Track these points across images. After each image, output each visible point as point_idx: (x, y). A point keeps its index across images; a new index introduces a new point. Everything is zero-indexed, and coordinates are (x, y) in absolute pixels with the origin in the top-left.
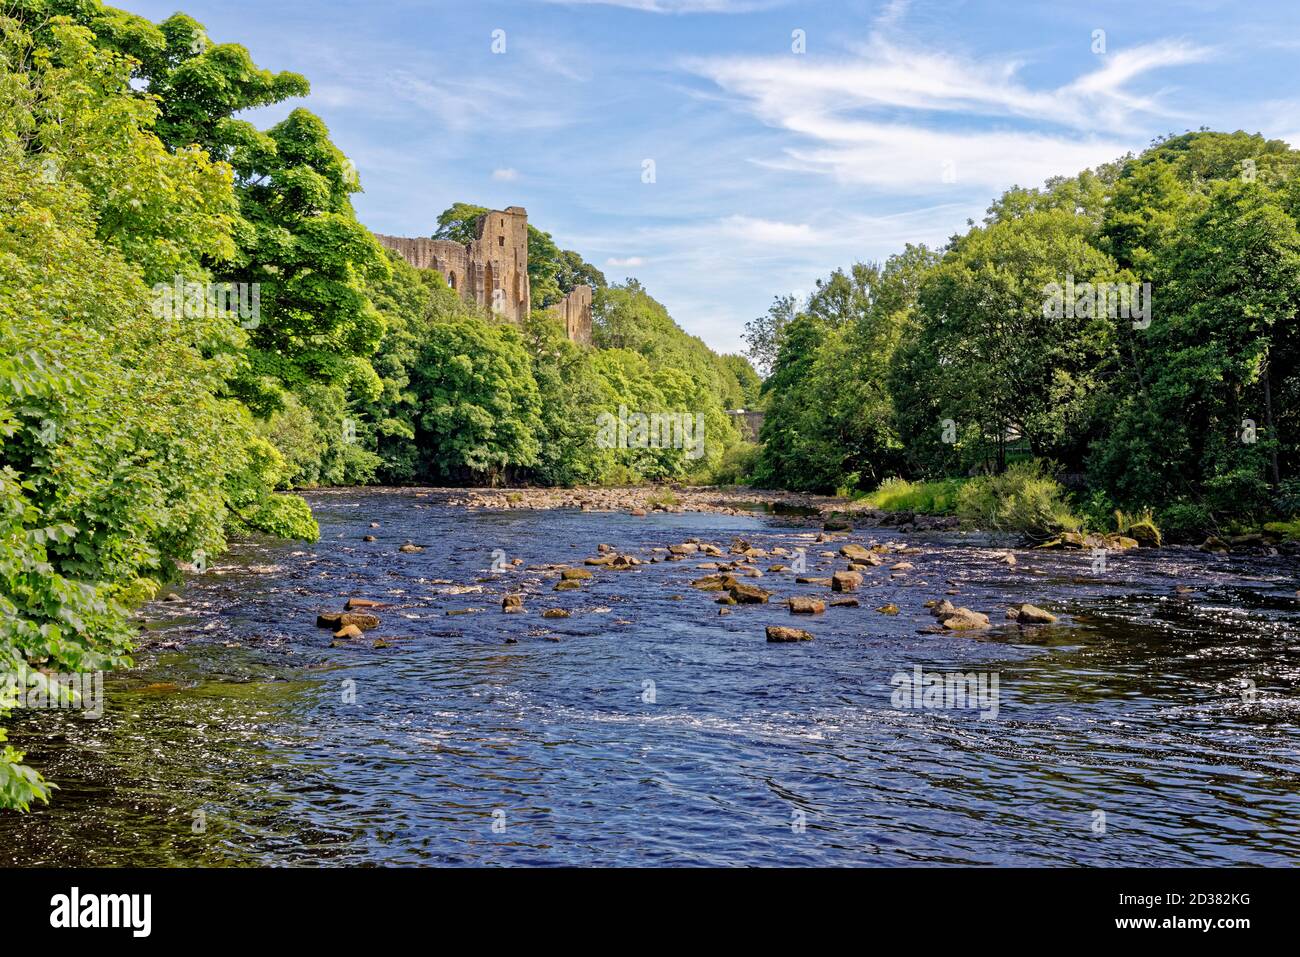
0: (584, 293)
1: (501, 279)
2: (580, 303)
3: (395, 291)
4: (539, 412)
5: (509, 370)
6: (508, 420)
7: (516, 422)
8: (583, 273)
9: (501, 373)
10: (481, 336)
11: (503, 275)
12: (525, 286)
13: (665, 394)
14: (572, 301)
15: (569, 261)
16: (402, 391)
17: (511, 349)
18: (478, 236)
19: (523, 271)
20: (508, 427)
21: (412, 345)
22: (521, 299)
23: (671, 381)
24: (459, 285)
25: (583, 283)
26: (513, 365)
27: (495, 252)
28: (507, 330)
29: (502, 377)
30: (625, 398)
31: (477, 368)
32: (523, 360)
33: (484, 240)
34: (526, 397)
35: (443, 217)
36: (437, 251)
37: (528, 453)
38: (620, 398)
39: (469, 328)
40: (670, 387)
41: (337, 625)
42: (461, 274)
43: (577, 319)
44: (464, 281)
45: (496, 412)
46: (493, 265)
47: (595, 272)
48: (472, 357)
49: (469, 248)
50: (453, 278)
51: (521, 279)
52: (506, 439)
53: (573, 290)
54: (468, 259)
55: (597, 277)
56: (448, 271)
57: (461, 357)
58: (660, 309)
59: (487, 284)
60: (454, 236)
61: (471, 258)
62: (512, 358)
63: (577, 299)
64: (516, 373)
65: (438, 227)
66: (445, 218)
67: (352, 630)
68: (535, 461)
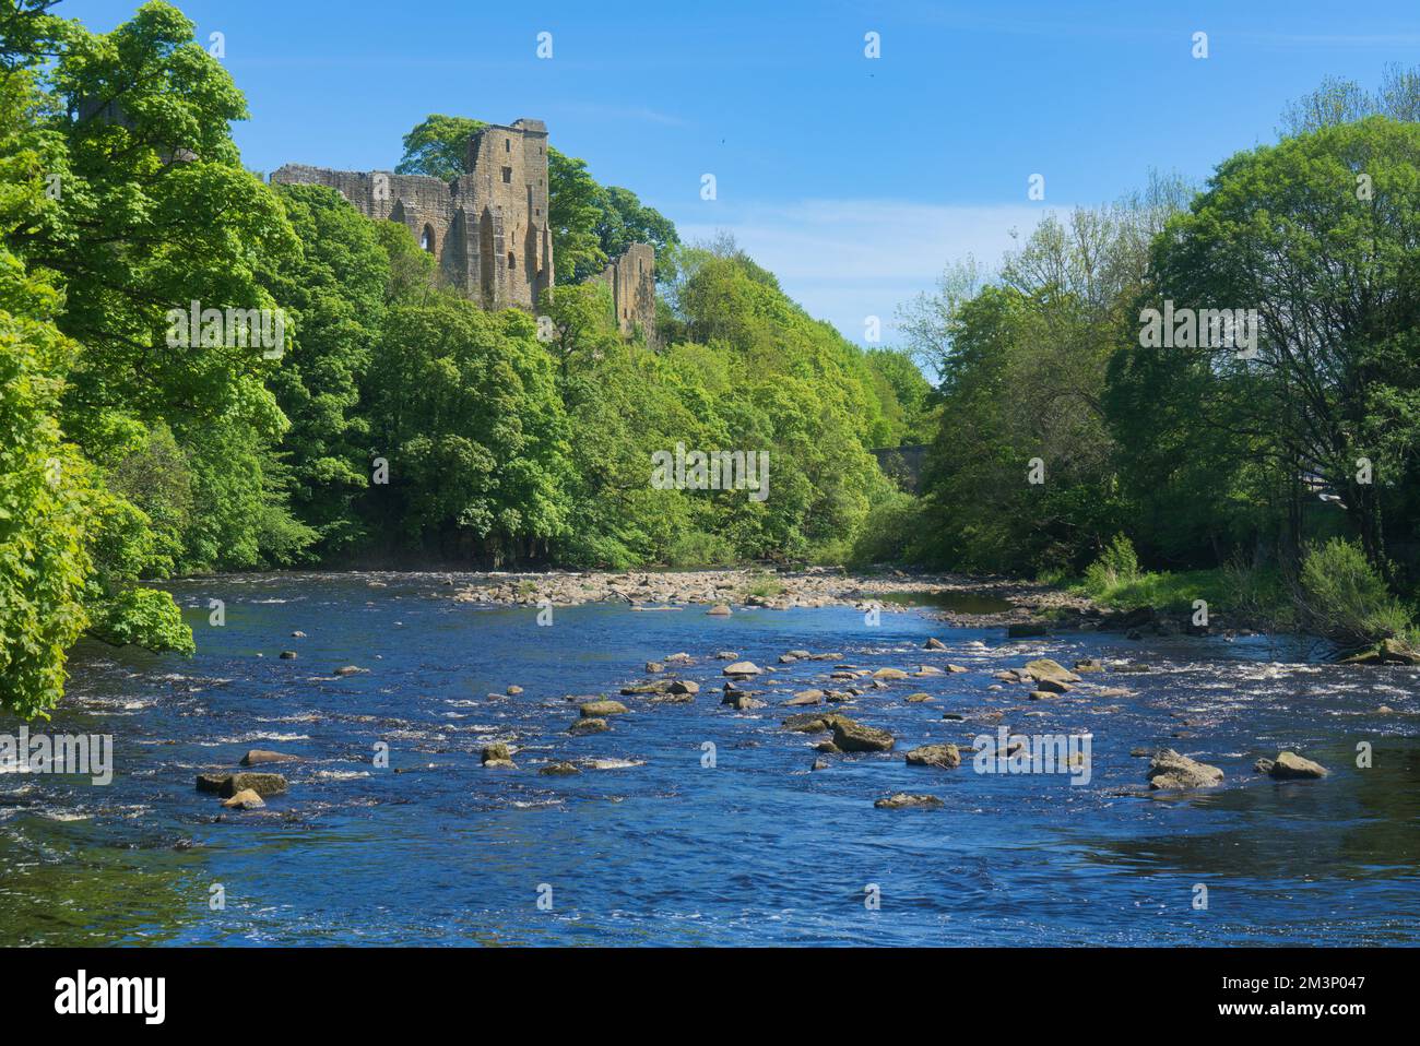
0: (642, 256)
1: (507, 236)
2: (636, 272)
3: (336, 258)
4: (568, 448)
5: (519, 384)
6: (519, 462)
7: (530, 464)
8: (641, 223)
9: (506, 386)
10: (474, 327)
11: (509, 229)
12: (545, 247)
13: (772, 417)
14: (622, 267)
15: (617, 203)
16: (349, 413)
17: (522, 349)
18: (469, 165)
19: (542, 222)
20: (519, 472)
21: (364, 343)
22: (540, 267)
23: (782, 397)
24: (439, 246)
25: (641, 239)
26: (526, 376)
27: (496, 193)
28: (516, 318)
29: (508, 393)
30: (707, 426)
31: (471, 377)
32: (541, 364)
33: (479, 174)
34: (547, 424)
35: (411, 136)
36: (403, 193)
37: (552, 515)
38: (700, 426)
39: (454, 314)
40: (782, 407)
41: (227, 789)
42: (441, 229)
43: (631, 298)
44: (446, 239)
45: (501, 449)
46: (494, 214)
47: (660, 222)
48: (459, 360)
49: (454, 188)
50: (429, 233)
51: (540, 235)
52: (519, 492)
53: (625, 250)
54: (453, 205)
55: (663, 230)
56: (421, 225)
57: (441, 362)
58: (766, 279)
59: (483, 245)
60: (430, 167)
61: (458, 202)
62: (523, 364)
63: (631, 265)
64: (529, 386)
65: (405, 153)
66: (416, 140)
67: (249, 796)
68: (560, 526)
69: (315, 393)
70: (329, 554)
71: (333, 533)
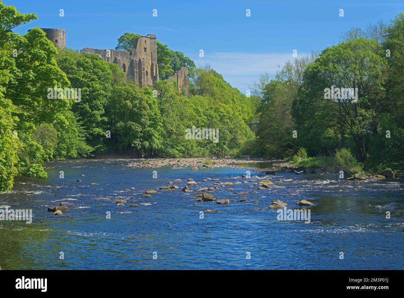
0: (184, 71)
1: (145, 66)
2: (183, 75)
3: (98, 74)
4: (162, 125)
5: (148, 107)
6: (148, 129)
7: (151, 129)
8: (185, 61)
9: (144, 108)
10: (136, 92)
11: (146, 65)
12: (156, 69)
13: (219, 115)
14: (179, 74)
15: (178, 56)
16: (102, 116)
17: (149, 98)
18: (135, 47)
19: (155, 62)
20: (148, 131)
21: (106, 96)
22: (155, 75)
23: (222, 110)
24: (127, 70)
25: (185, 66)
26: (150, 105)
27: (143, 55)
28: (147, 89)
29: (145, 110)
30: (201, 118)
31: (135, 106)
32: (154, 102)
33: (138, 50)
34: (156, 118)
35: (120, 39)
36: (117, 55)
37: (157, 143)
38: (199, 118)
39: (130, 88)
40: (222, 112)
41: (54, 210)
42: (127, 65)
43: (181, 82)
44: (129, 68)
45: (143, 125)
46: (142, 60)
47: (190, 61)
48: (132, 101)
49: (131, 54)
50: (124, 66)
51: (155, 66)
52: (148, 137)
53: (180, 69)
54: (131, 58)
55: (191, 63)
56: (122, 64)
57: (127, 102)
58: (220, 77)
59: (139, 69)
60: (125, 47)
61: (132, 57)
62: (149, 102)
63: (182, 73)
64: (151, 108)
65: (118, 43)
66: (121, 40)
67: (59, 212)
68: (160, 146)
69: (92, 110)
70: (96, 154)
71: (98, 149)
